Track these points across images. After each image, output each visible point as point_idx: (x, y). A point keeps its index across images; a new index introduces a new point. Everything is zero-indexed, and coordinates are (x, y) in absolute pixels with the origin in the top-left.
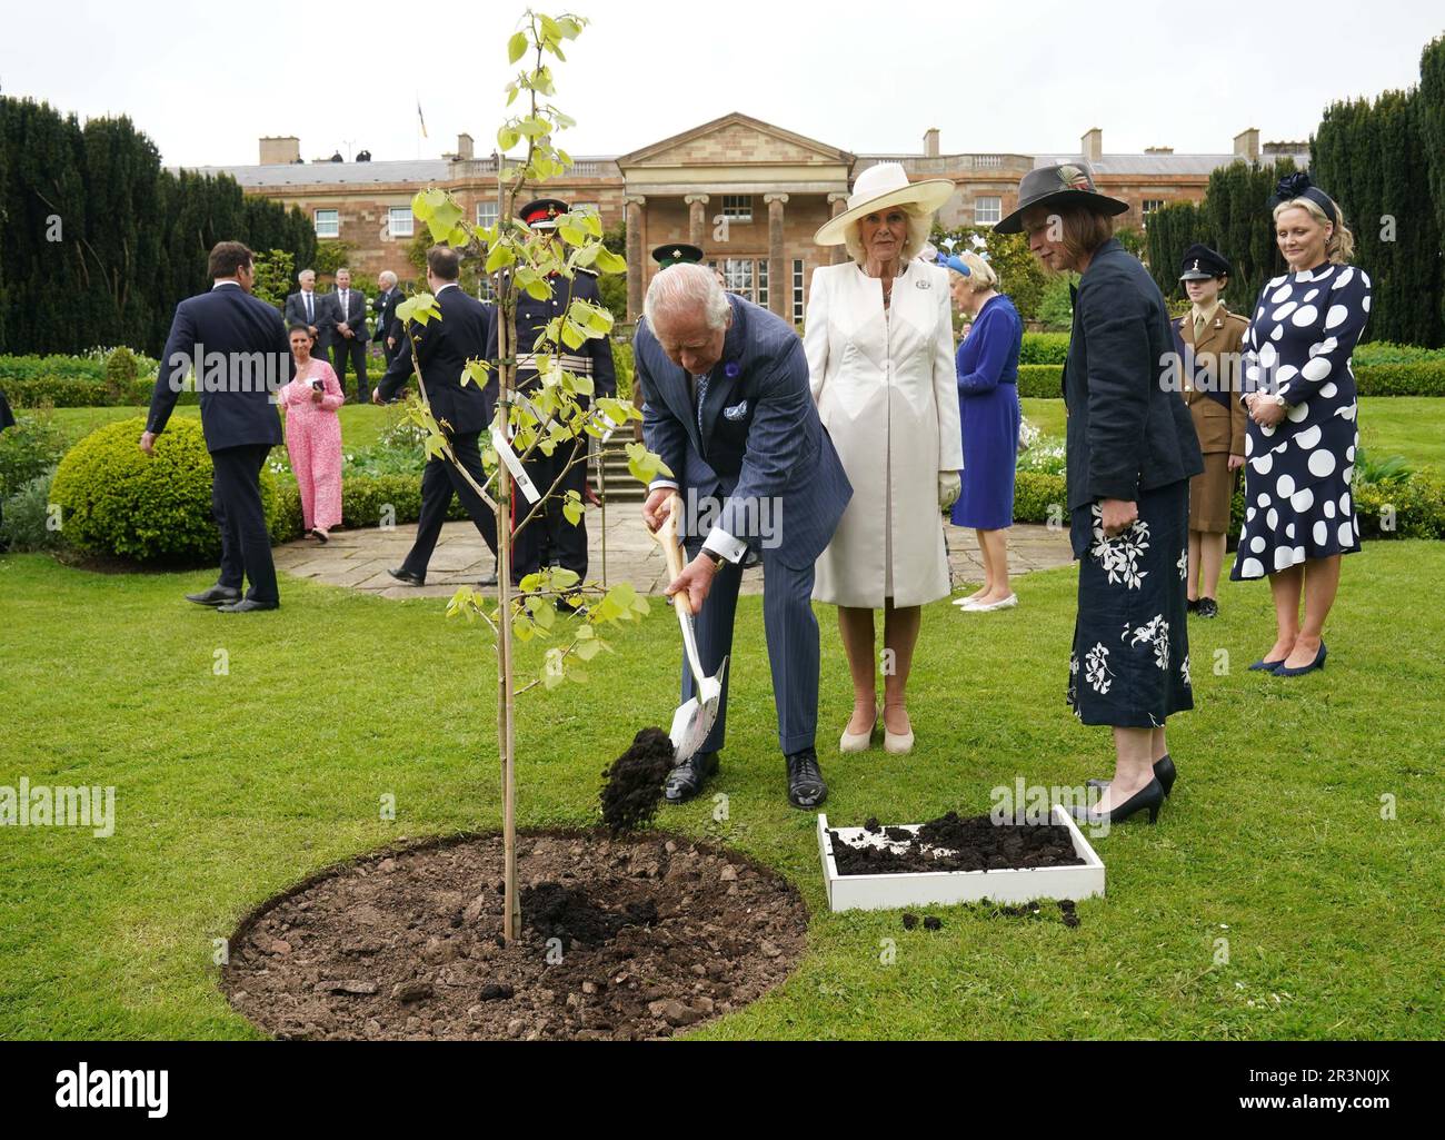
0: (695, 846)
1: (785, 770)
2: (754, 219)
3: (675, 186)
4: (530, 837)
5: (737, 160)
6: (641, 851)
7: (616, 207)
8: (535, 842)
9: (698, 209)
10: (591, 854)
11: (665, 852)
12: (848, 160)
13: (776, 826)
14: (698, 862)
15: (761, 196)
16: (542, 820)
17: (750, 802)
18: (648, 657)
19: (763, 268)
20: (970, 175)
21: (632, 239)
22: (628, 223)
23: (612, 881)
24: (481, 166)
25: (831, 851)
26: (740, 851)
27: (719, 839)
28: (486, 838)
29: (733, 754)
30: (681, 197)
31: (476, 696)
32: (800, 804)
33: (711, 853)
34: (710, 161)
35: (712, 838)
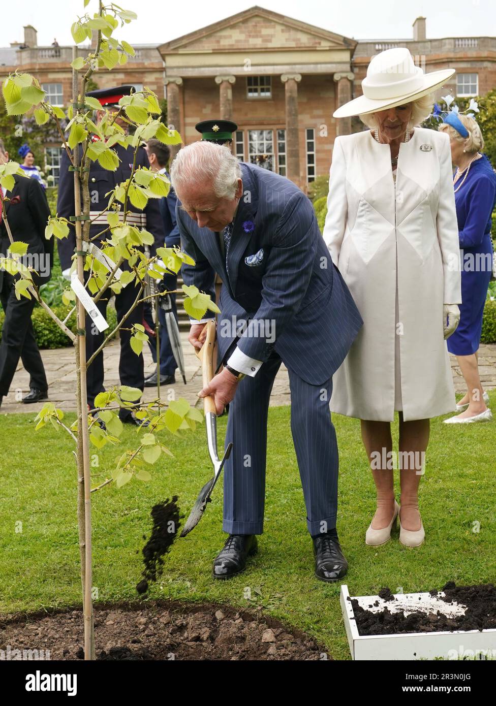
0: (240, 614)
1: (311, 550)
2: (273, 95)
3: (207, 69)
4: (103, 610)
5: (258, 46)
6: (196, 619)
7: (158, 87)
8: (107, 614)
9: (227, 88)
10: (154, 623)
11: (215, 619)
12: (350, 45)
13: (306, 596)
14: (243, 627)
15: (278, 77)
16: (112, 596)
17: (284, 576)
18: (196, 458)
19: (281, 136)
20: (452, 55)
21: (172, 114)
22: (169, 100)
23: (172, 645)
24: (44, 53)
25: (353, 616)
26: (277, 617)
27: (259, 608)
28: (66, 612)
29: (269, 537)
30: (212, 79)
31: (54, 494)
32: (325, 577)
33: (253, 620)
34: (235, 47)
35: (254, 607)
